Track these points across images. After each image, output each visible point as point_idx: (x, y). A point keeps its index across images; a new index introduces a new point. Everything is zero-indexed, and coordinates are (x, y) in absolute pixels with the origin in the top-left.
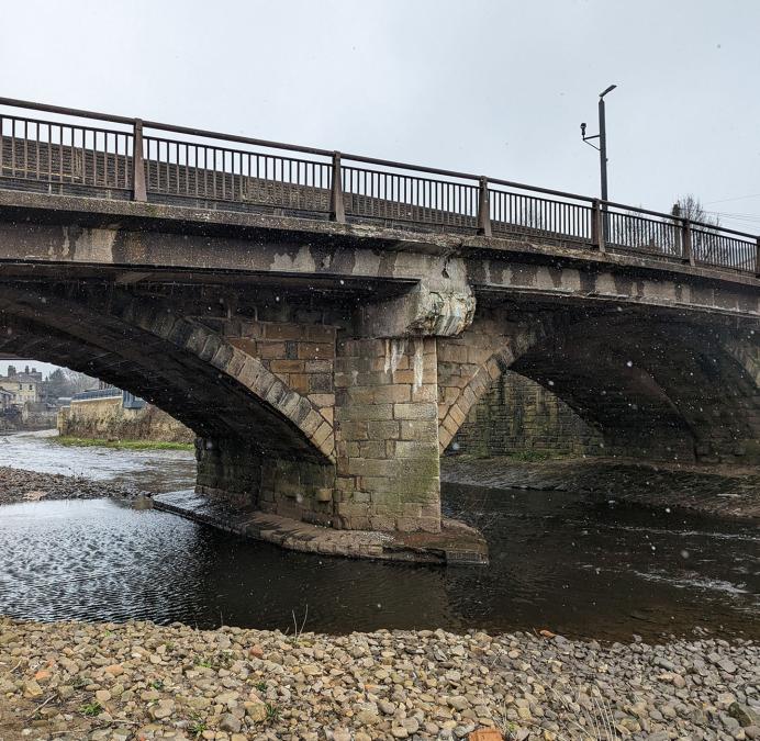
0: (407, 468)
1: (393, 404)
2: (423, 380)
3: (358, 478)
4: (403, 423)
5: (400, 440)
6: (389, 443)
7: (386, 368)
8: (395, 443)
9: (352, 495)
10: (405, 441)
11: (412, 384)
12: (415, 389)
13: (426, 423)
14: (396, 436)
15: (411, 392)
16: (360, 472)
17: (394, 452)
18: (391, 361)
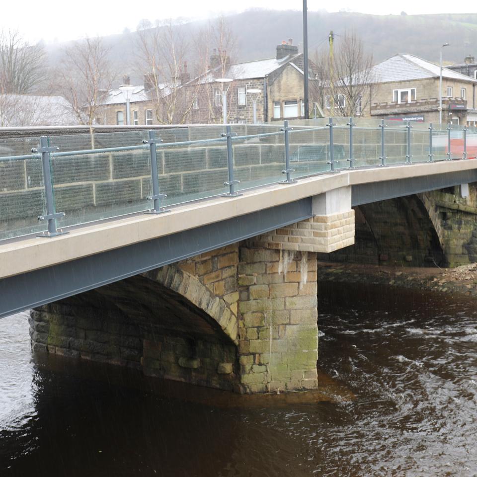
0: (295, 345)
1: (285, 298)
2: (308, 279)
3: (257, 355)
4: (292, 312)
5: (290, 324)
6: (281, 327)
7: (280, 270)
8: (285, 327)
9: (252, 368)
10: (293, 325)
11: (299, 283)
12: (301, 286)
13: (309, 311)
14: (287, 321)
15: (298, 288)
16: (258, 351)
17: (285, 334)
18: (284, 265)
